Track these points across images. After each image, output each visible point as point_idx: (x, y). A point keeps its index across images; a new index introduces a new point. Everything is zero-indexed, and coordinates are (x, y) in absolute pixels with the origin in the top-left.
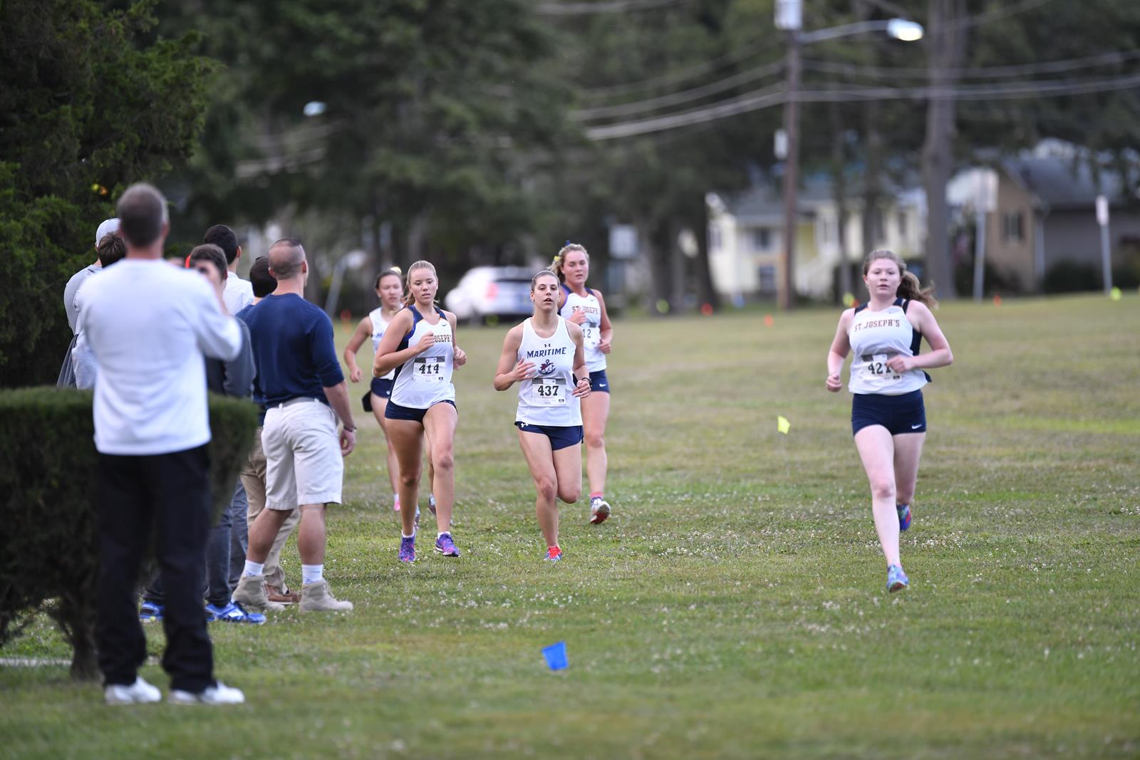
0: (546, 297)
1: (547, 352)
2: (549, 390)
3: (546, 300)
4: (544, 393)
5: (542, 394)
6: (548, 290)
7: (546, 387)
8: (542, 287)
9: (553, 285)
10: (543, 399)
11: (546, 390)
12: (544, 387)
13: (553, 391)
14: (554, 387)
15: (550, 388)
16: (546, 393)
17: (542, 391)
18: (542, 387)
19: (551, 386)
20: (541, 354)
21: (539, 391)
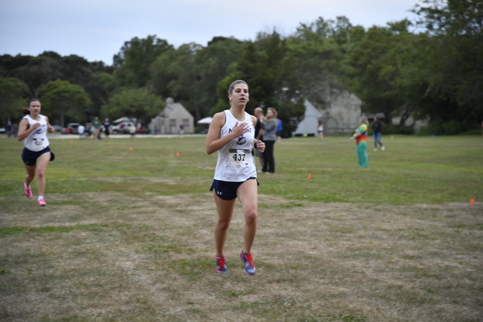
0: (241, 97)
2: (240, 158)
3: (240, 99)
4: (237, 159)
5: (236, 160)
6: (243, 92)
7: (239, 156)
8: (238, 90)
9: (245, 89)
10: (236, 163)
11: (238, 157)
12: (238, 154)
13: (242, 158)
14: (243, 155)
16: (238, 159)
17: (236, 158)
18: (236, 155)
19: (242, 154)
21: (234, 158)
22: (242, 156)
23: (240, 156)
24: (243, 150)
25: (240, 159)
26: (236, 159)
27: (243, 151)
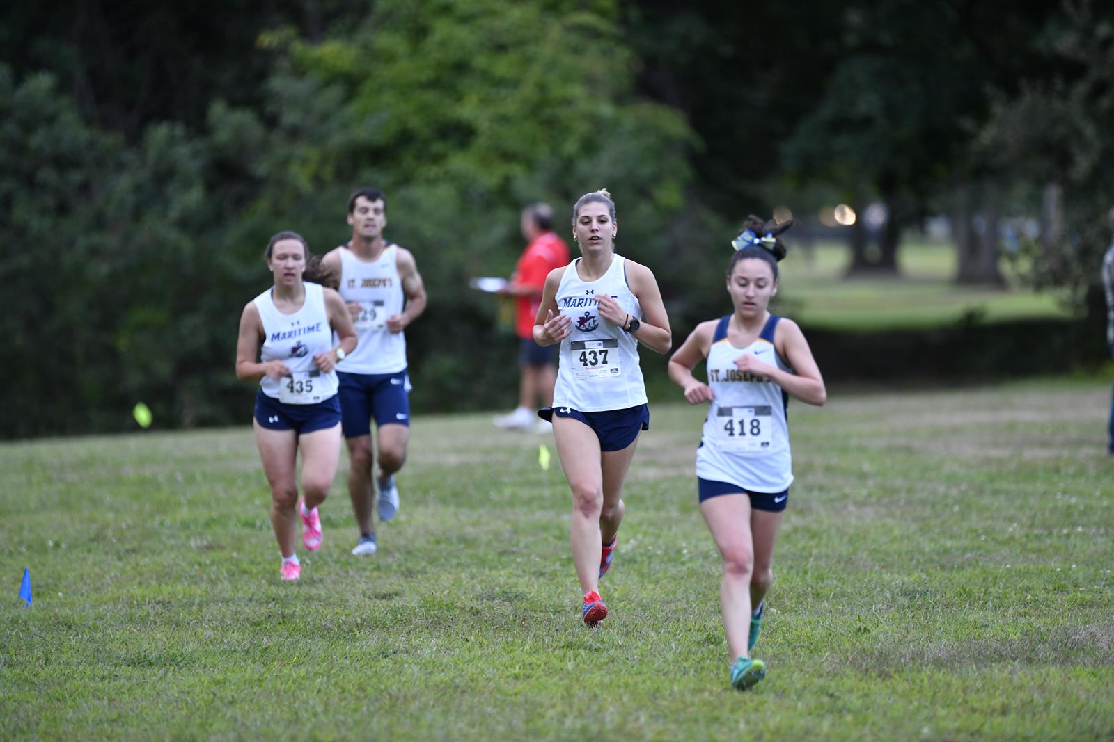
1: (589, 301)
2: (594, 358)
3: (592, 238)
4: (588, 362)
5: (585, 364)
6: (595, 224)
7: (590, 354)
9: (601, 217)
10: (588, 371)
11: (590, 358)
12: (587, 352)
13: (600, 358)
14: (601, 352)
15: (595, 353)
16: (590, 362)
17: (585, 360)
18: (584, 353)
19: (597, 351)
20: (580, 304)
21: (581, 360)
22: (598, 354)
23: (593, 355)
24: (602, 342)
25: (593, 361)
26: (585, 362)
27: (600, 344)
